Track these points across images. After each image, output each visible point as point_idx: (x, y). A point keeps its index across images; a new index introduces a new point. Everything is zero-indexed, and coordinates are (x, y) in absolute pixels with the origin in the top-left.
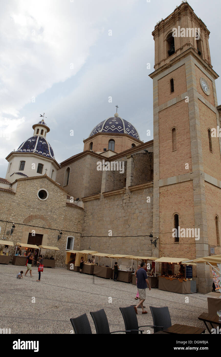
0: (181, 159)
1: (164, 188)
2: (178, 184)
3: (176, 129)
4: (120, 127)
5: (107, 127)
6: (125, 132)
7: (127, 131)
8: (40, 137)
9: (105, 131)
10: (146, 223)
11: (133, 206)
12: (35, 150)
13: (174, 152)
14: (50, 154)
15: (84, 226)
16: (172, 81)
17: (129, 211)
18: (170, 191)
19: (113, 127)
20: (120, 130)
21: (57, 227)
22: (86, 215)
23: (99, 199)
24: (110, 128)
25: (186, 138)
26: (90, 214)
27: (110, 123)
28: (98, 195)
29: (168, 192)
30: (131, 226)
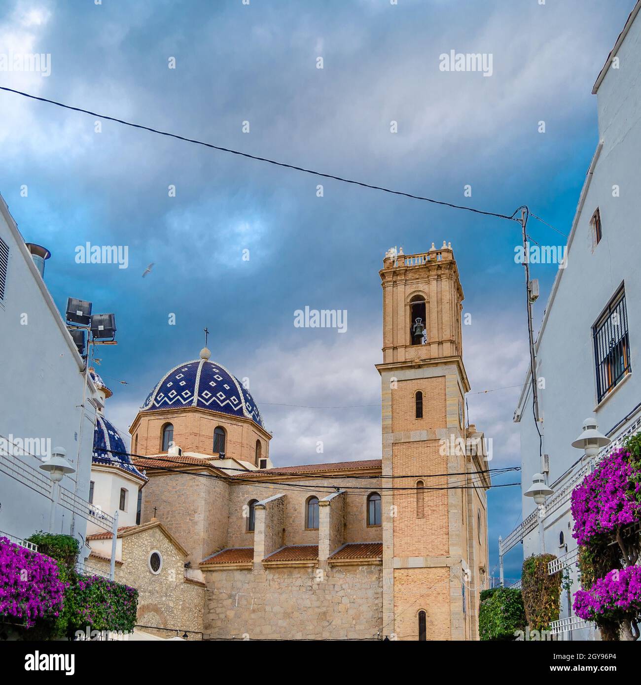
0: (432, 534)
1: (402, 571)
2: (426, 569)
3: (424, 483)
4: (234, 399)
5: (206, 394)
6: (245, 413)
7: (247, 409)
9: (205, 405)
10: (365, 620)
11: (337, 592)
13: (419, 520)
15: (212, 619)
16: (419, 396)
17: (329, 599)
18: (412, 577)
19: (221, 395)
20: (236, 406)
23: (250, 570)
24: (214, 398)
25: (441, 503)
26: (223, 596)
27: (212, 384)
28: (249, 563)
29: (408, 578)
30: (333, 623)
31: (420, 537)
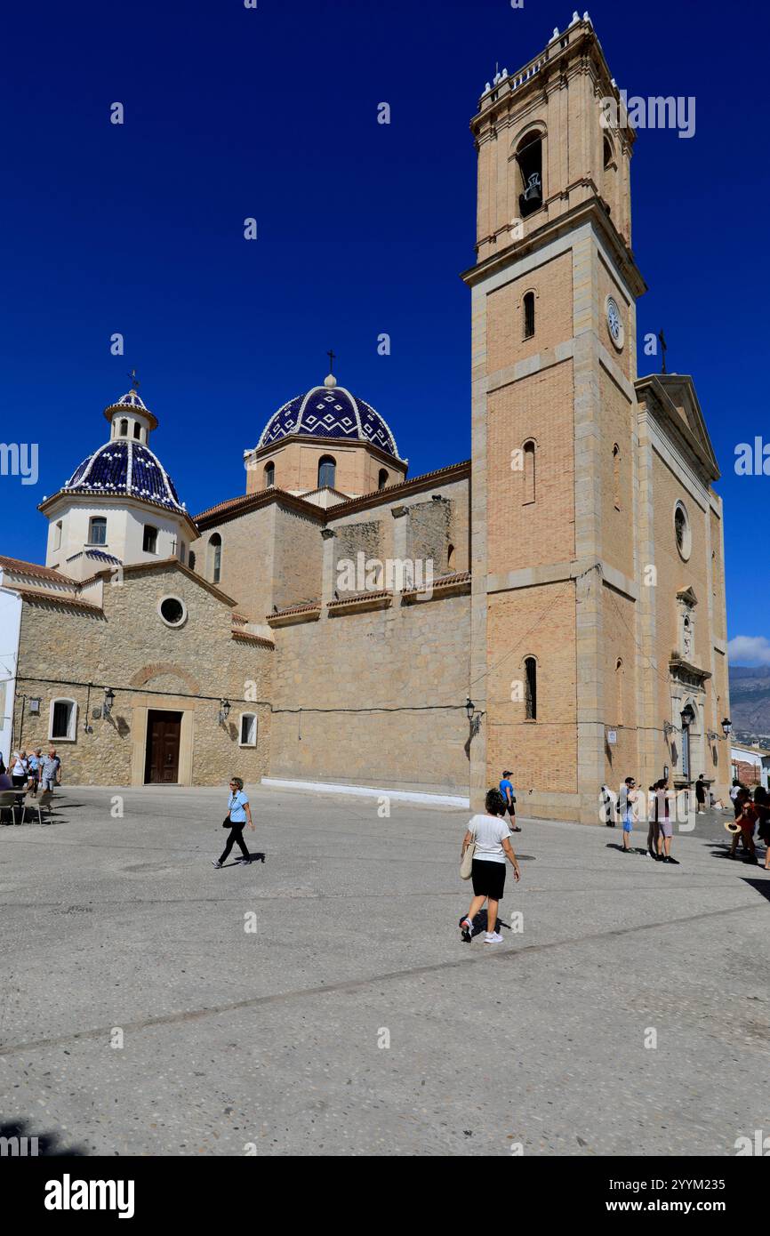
0: (547, 526)
1: (499, 596)
2: (537, 587)
3: (535, 444)
4: (347, 422)
5: (311, 420)
6: (361, 436)
7: (365, 431)
8: (133, 445)
9: (308, 432)
10: (451, 678)
11: (414, 638)
12: (129, 485)
13: (528, 506)
14: (171, 496)
15: (280, 686)
16: (529, 299)
17: (404, 650)
18: (514, 603)
19: (329, 418)
20: (348, 428)
21: (215, 693)
22: (283, 658)
23: (316, 620)
24: (320, 422)
26: (291, 655)
27: (321, 407)
28: (315, 611)
29: (508, 605)
30: (410, 685)
31: (527, 536)
